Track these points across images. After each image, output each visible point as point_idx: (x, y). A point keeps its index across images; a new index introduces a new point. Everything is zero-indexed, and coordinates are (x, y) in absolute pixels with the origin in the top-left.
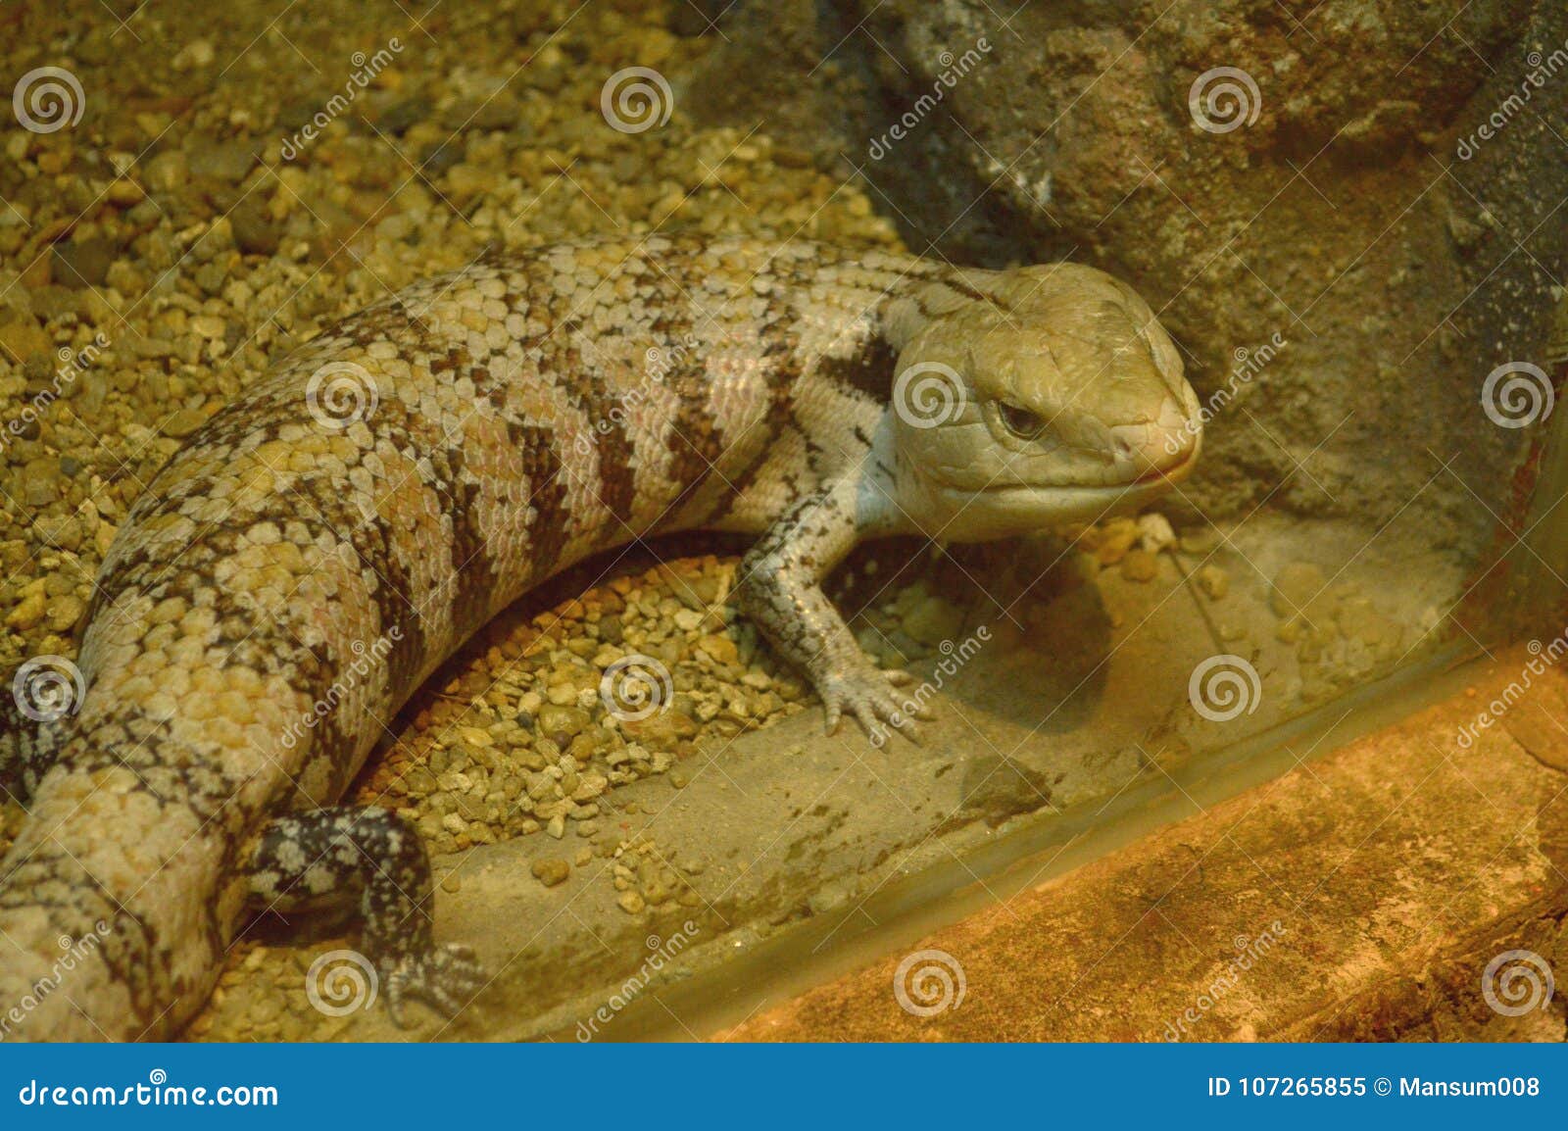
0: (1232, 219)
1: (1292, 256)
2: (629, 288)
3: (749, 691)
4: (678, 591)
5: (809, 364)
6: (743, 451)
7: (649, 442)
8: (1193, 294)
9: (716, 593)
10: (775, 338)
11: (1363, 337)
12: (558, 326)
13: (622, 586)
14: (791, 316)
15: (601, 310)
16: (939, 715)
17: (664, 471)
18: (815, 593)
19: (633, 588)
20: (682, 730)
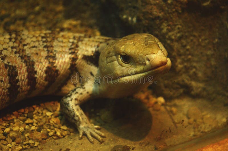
0: (178, 25)
1: (192, 36)
2: (40, 39)
3: (62, 130)
4: (48, 108)
5: (80, 57)
6: (64, 76)
7: (40, 71)
8: (169, 42)
9: (57, 108)
10: (73, 50)
11: (207, 55)
12: (21, 45)
13: (34, 106)
14: (77, 46)
15: (33, 43)
16: (107, 136)
17: (44, 79)
18: (78, 107)
19: (37, 107)
20: (43, 137)
